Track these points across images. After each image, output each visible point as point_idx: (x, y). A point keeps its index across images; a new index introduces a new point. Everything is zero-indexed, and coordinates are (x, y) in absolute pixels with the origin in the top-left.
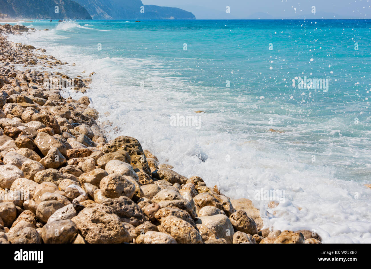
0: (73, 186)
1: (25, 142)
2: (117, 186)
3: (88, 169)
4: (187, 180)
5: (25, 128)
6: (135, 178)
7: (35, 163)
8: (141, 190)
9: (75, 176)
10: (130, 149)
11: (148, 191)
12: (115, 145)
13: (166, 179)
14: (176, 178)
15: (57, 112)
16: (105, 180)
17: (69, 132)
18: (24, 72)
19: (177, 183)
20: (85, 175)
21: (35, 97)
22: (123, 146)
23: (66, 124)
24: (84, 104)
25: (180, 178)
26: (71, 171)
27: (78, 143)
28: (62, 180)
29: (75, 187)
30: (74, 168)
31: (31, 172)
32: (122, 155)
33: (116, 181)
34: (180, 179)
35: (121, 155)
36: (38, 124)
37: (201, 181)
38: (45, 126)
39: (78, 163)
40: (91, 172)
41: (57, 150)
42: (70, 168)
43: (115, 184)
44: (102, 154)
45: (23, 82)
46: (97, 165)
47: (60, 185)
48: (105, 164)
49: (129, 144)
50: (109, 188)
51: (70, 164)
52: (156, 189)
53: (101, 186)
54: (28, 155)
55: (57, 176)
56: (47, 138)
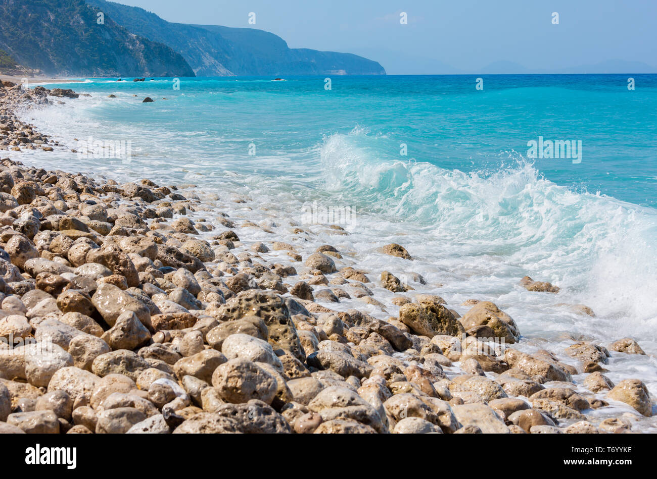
0: (162, 381)
1: (75, 301)
2: (244, 381)
3: (190, 351)
4: (371, 371)
5: (75, 276)
6: (277, 366)
7: (94, 339)
8: (288, 389)
9: (166, 364)
10: (266, 313)
11: (301, 391)
12: (240, 306)
13: (333, 368)
14: (352, 367)
15: (132, 247)
16: (223, 370)
17: (154, 283)
18: (71, 175)
19: (353, 375)
20: (186, 361)
21: (91, 219)
22: (254, 309)
23: (149, 269)
24: (181, 231)
25: (358, 367)
26: (159, 354)
27: (172, 302)
28: (142, 370)
29: (167, 382)
30: (164, 348)
31: (85, 357)
32: (253, 325)
33: (242, 373)
34: (359, 369)
35: (251, 326)
36: (99, 268)
37: (398, 373)
38: (112, 273)
39: (171, 340)
40: (197, 355)
41: (133, 316)
42: (158, 348)
43: (239, 377)
44: (216, 323)
45: (70, 192)
46: (206, 343)
47: (138, 380)
48: (222, 342)
49: (264, 305)
50: (229, 385)
51: (158, 342)
52: (314, 386)
53: (215, 382)
54: (80, 326)
55: (134, 363)
56: (116, 294)
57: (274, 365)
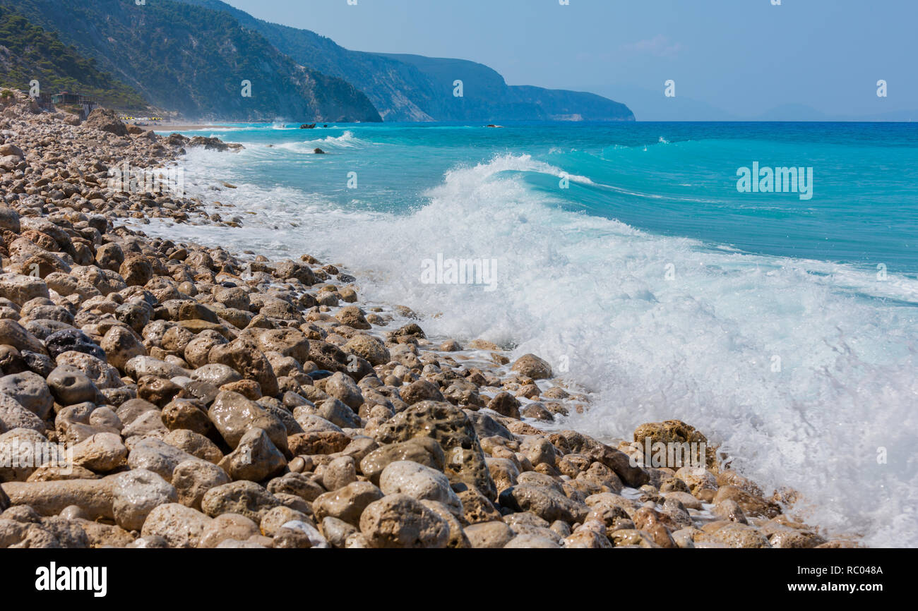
0: (293, 524)
1: (186, 415)
2: (402, 525)
3: (337, 484)
4: (587, 514)
5: (190, 380)
6: (454, 506)
7: (206, 466)
8: (465, 537)
9: (304, 501)
10: (444, 433)
11: (484, 540)
12: (408, 423)
13: (534, 509)
14: (560, 508)
15: (275, 344)
16: (375, 510)
17: (299, 391)
18: (208, 248)
19: (561, 520)
20: (329, 497)
21: (227, 307)
22: (427, 428)
23: (294, 373)
24: (348, 324)
25: (569, 508)
26: (295, 487)
27: (318, 418)
28: (269, 509)
29: (300, 526)
30: (302, 479)
31: (194, 490)
32: (423, 449)
33: (401, 514)
34: (570, 511)
35: (421, 450)
36: (224, 370)
37: (623, 517)
38: (242, 377)
39: (313, 468)
40: (343, 490)
41: (262, 435)
42: (294, 479)
43: (396, 520)
44: (374, 446)
45: (202, 271)
46: (361, 473)
47: (263, 522)
48: (380, 472)
49: (441, 422)
50: (383, 530)
51: (295, 471)
52: (502, 534)
53: (364, 526)
54: (191, 448)
55: (258, 499)
56: (241, 405)
57: (449, 505)
